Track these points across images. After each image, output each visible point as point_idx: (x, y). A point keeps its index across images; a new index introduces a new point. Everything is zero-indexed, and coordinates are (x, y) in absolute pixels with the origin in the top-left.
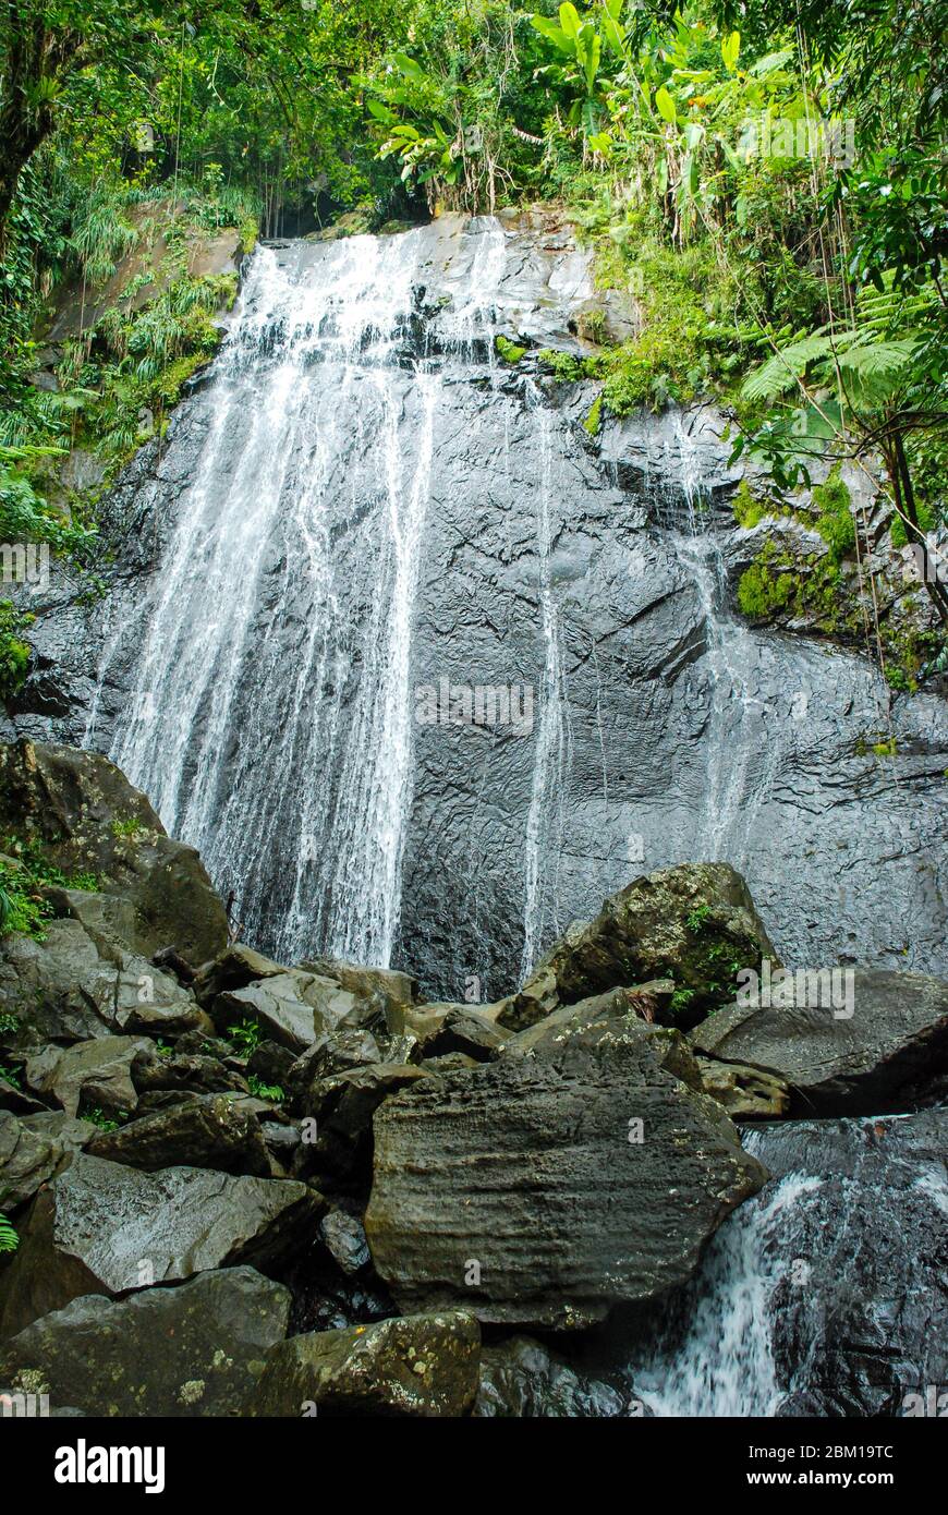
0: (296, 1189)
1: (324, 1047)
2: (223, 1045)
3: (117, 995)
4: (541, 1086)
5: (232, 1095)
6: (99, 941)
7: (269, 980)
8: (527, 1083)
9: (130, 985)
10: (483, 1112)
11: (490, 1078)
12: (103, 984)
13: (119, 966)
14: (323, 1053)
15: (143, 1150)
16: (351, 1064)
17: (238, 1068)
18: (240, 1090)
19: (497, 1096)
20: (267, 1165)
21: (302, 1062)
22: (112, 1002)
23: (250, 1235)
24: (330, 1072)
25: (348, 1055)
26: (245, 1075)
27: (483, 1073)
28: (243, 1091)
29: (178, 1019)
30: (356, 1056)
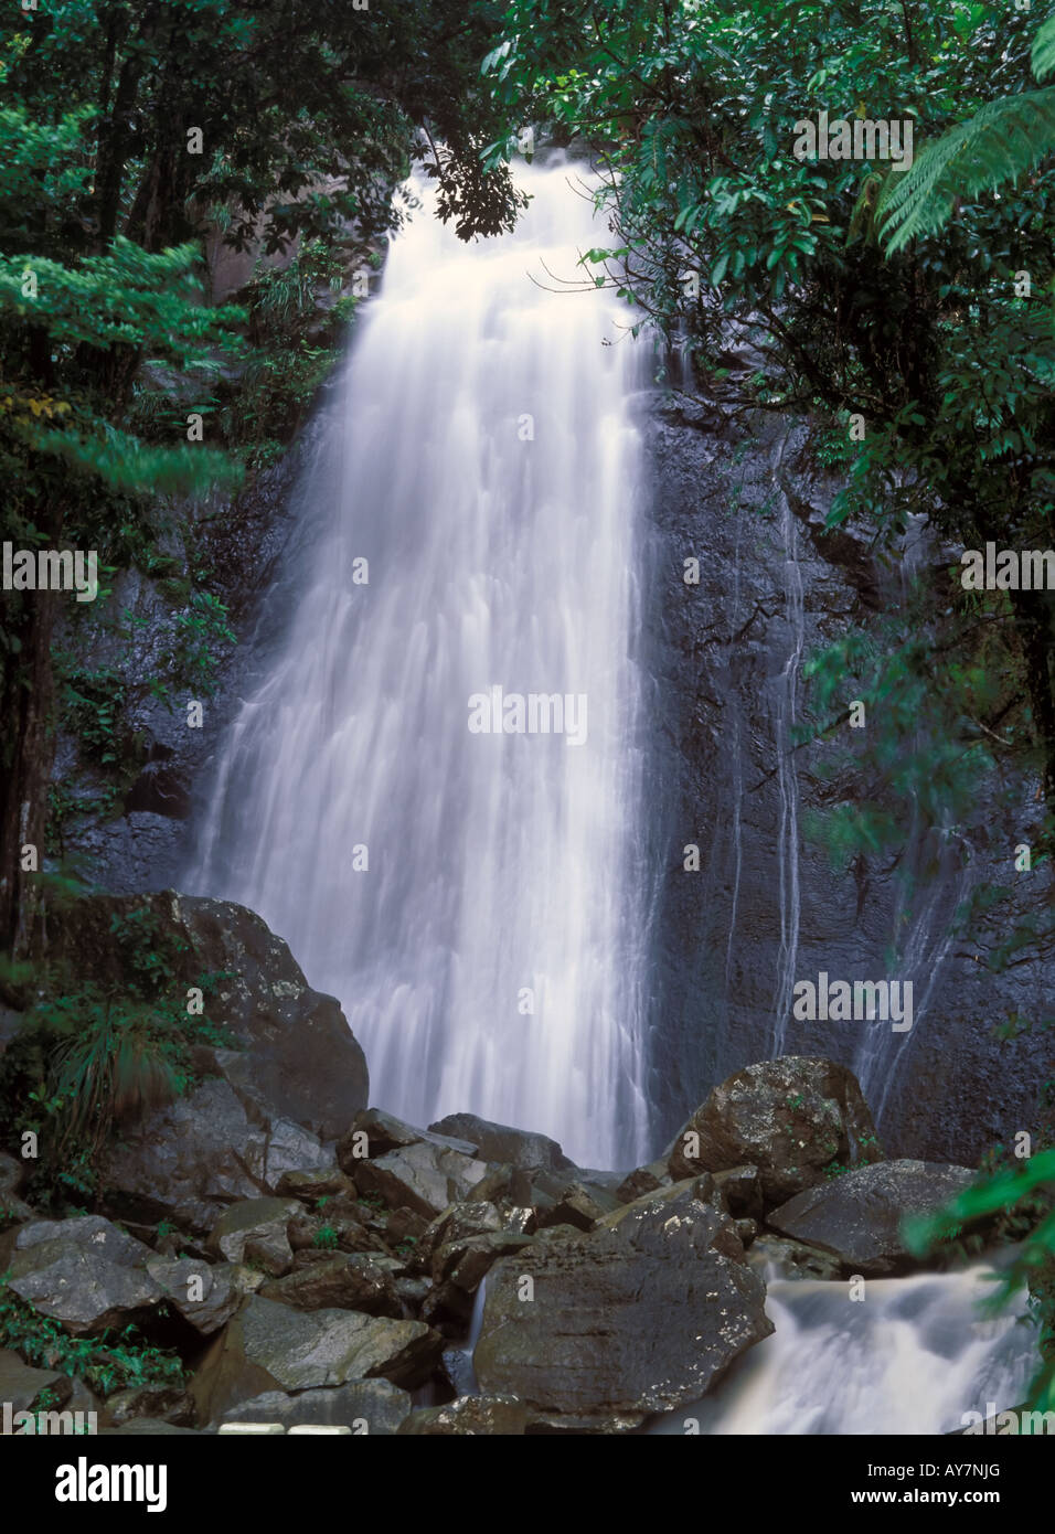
0: (419, 1328)
1: (452, 1215)
2: (364, 1209)
3: (266, 1157)
4: (618, 1256)
5: (372, 1255)
6: (247, 1104)
7: (407, 1149)
8: (609, 1253)
9: (279, 1147)
10: (571, 1275)
11: (580, 1248)
12: (252, 1146)
13: (266, 1128)
14: (450, 1220)
15: (303, 1296)
16: (475, 1232)
17: (378, 1230)
18: (379, 1250)
19: (583, 1263)
20: (401, 1311)
21: (432, 1229)
22: (261, 1164)
23: (385, 1359)
24: (455, 1238)
25: (472, 1223)
26: (382, 1237)
27: (575, 1244)
28: (381, 1251)
29: (325, 1184)
30: (478, 1224)
